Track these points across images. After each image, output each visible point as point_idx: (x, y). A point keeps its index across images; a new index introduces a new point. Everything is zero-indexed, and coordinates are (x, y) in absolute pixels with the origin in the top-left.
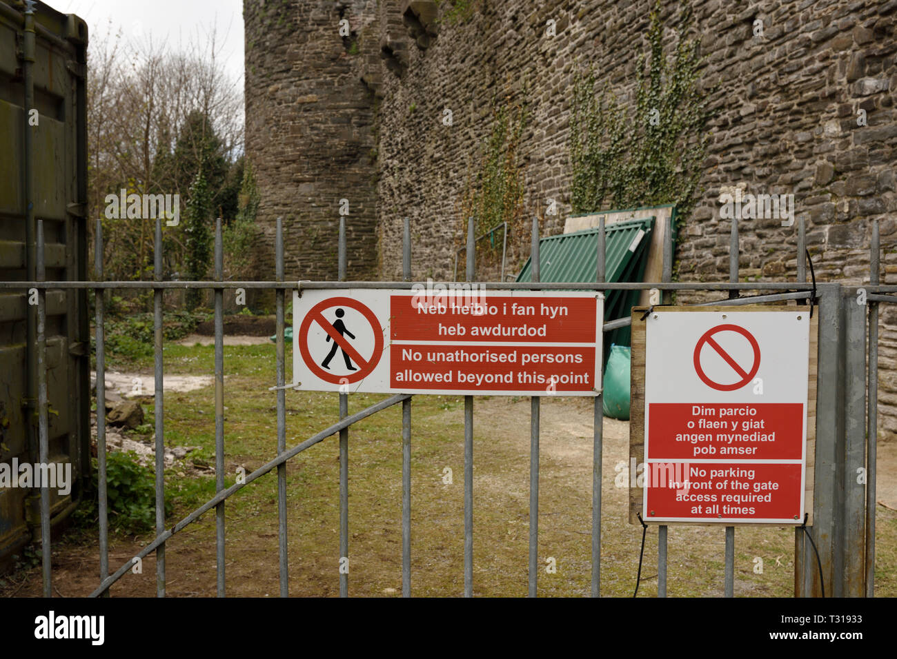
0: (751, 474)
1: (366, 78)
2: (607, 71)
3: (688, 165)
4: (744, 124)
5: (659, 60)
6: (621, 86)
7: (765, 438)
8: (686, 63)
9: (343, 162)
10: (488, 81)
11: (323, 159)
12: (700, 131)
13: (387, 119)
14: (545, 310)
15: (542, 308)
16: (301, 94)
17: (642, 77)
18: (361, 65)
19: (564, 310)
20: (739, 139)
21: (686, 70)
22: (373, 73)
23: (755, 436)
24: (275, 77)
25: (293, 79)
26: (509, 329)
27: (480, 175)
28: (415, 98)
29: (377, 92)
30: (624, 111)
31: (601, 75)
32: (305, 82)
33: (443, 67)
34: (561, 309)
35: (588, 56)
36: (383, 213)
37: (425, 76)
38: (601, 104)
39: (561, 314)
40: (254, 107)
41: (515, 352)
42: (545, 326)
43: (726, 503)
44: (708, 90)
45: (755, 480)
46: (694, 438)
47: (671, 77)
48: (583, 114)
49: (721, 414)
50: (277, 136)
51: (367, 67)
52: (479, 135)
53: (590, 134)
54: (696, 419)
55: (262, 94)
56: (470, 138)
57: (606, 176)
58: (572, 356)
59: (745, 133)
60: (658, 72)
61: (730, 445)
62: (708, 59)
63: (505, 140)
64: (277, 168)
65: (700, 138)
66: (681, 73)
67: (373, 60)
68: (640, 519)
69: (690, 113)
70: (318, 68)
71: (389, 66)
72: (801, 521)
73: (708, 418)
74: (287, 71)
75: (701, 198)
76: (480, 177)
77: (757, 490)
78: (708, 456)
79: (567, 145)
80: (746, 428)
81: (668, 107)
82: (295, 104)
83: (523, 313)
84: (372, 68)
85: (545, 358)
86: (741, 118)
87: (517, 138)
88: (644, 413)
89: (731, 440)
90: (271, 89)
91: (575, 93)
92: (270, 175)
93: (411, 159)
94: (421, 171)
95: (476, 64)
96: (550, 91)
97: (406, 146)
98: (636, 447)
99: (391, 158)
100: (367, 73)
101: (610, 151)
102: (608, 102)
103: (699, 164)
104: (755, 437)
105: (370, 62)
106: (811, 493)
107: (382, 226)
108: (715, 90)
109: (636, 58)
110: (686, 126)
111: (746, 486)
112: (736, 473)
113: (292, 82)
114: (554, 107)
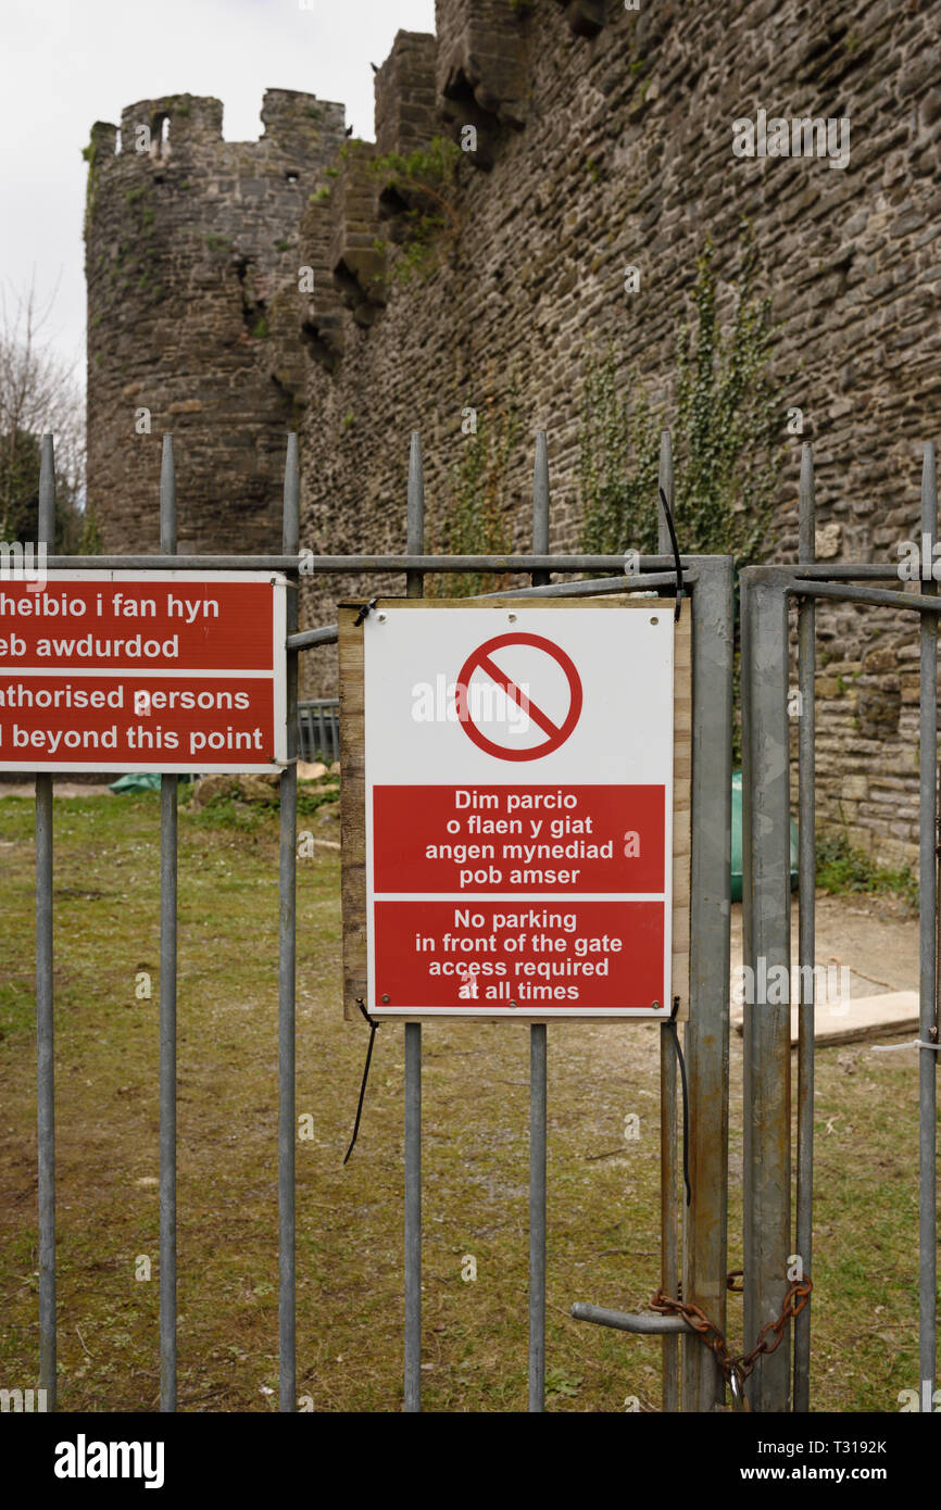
0: (570, 921)
1: (280, 375)
2: (634, 354)
3: (753, 499)
4: (835, 431)
5: (710, 333)
6: (655, 376)
7: (594, 852)
8: (751, 337)
9: (242, 509)
10: (459, 375)
11: (210, 502)
12: (771, 444)
13: (312, 441)
14: (175, 607)
15: (171, 603)
16: (176, 399)
17: (686, 361)
18: (272, 354)
19: (211, 607)
20: (829, 456)
21: (749, 348)
22: (290, 367)
23: (576, 848)
24: (133, 371)
25: (162, 375)
26: (108, 643)
27: (447, 525)
28: (353, 405)
29: (298, 397)
30: (659, 417)
31: (626, 361)
32: (181, 380)
33: (394, 354)
34: (206, 604)
35: (605, 331)
36: (305, 590)
37: (367, 370)
38: (625, 405)
39: (206, 614)
40: (100, 419)
41: (121, 688)
42: (176, 637)
43: (523, 978)
44: (782, 378)
45: (578, 934)
46: (460, 852)
47: (727, 359)
48: (597, 422)
49: (510, 806)
50: (136, 466)
51: (280, 358)
52: (446, 461)
53: (608, 453)
54: (462, 816)
55: (113, 398)
56: (433, 466)
57: (632, 521)
58: (228, 695)
59: (836, 445)
60: (708, 353)
61: (529, 867)
62: (782, 330)
63: (483, 467)
64: (137, 517)
65: (771, 455)
66: (743, 354)
67: (290, 346)
68: (364, 1009)
69: (755, 417)
70: (204, 358)
71: (313, 353)
72: (666, 1011)
73: (487, 814)
74: (154, 361)
75: (772, 552)
76: (448, 527)
77: (582, 952)
78: (488, 888)
79: (576, 473)
80: (558, 832)
81: (723, 407)
82: (165, 414)
83: (135, 613)
84: (290, 358)
85: (178, 700)
86: (832, 421)
87: (501, 464)
88: (363, 805)
89: (530, 856)
90: (127, 390)
91: (588, 389)
92: (125, 529)
93: (347, 502)
94: (361, 521)
95: (442, 348)
96: (550, 388)
97: (341, 481)
98: (352, 871)
99: (318, 501)
100: (281, 367)
101: (638, 479)
102: (636, 402)
103: (770, 497)
104: (576, 851)
105: (286, 350)
106: (684, 959)
107: (305, 611)
108: (794, 378)
109: (676, 331)
110: (749, 437)
111: (560, 945)
112: (540, 920)
113: (160, 380)
114: (557, 414)
